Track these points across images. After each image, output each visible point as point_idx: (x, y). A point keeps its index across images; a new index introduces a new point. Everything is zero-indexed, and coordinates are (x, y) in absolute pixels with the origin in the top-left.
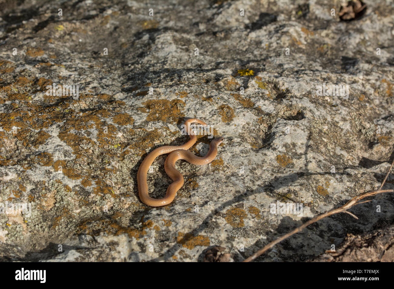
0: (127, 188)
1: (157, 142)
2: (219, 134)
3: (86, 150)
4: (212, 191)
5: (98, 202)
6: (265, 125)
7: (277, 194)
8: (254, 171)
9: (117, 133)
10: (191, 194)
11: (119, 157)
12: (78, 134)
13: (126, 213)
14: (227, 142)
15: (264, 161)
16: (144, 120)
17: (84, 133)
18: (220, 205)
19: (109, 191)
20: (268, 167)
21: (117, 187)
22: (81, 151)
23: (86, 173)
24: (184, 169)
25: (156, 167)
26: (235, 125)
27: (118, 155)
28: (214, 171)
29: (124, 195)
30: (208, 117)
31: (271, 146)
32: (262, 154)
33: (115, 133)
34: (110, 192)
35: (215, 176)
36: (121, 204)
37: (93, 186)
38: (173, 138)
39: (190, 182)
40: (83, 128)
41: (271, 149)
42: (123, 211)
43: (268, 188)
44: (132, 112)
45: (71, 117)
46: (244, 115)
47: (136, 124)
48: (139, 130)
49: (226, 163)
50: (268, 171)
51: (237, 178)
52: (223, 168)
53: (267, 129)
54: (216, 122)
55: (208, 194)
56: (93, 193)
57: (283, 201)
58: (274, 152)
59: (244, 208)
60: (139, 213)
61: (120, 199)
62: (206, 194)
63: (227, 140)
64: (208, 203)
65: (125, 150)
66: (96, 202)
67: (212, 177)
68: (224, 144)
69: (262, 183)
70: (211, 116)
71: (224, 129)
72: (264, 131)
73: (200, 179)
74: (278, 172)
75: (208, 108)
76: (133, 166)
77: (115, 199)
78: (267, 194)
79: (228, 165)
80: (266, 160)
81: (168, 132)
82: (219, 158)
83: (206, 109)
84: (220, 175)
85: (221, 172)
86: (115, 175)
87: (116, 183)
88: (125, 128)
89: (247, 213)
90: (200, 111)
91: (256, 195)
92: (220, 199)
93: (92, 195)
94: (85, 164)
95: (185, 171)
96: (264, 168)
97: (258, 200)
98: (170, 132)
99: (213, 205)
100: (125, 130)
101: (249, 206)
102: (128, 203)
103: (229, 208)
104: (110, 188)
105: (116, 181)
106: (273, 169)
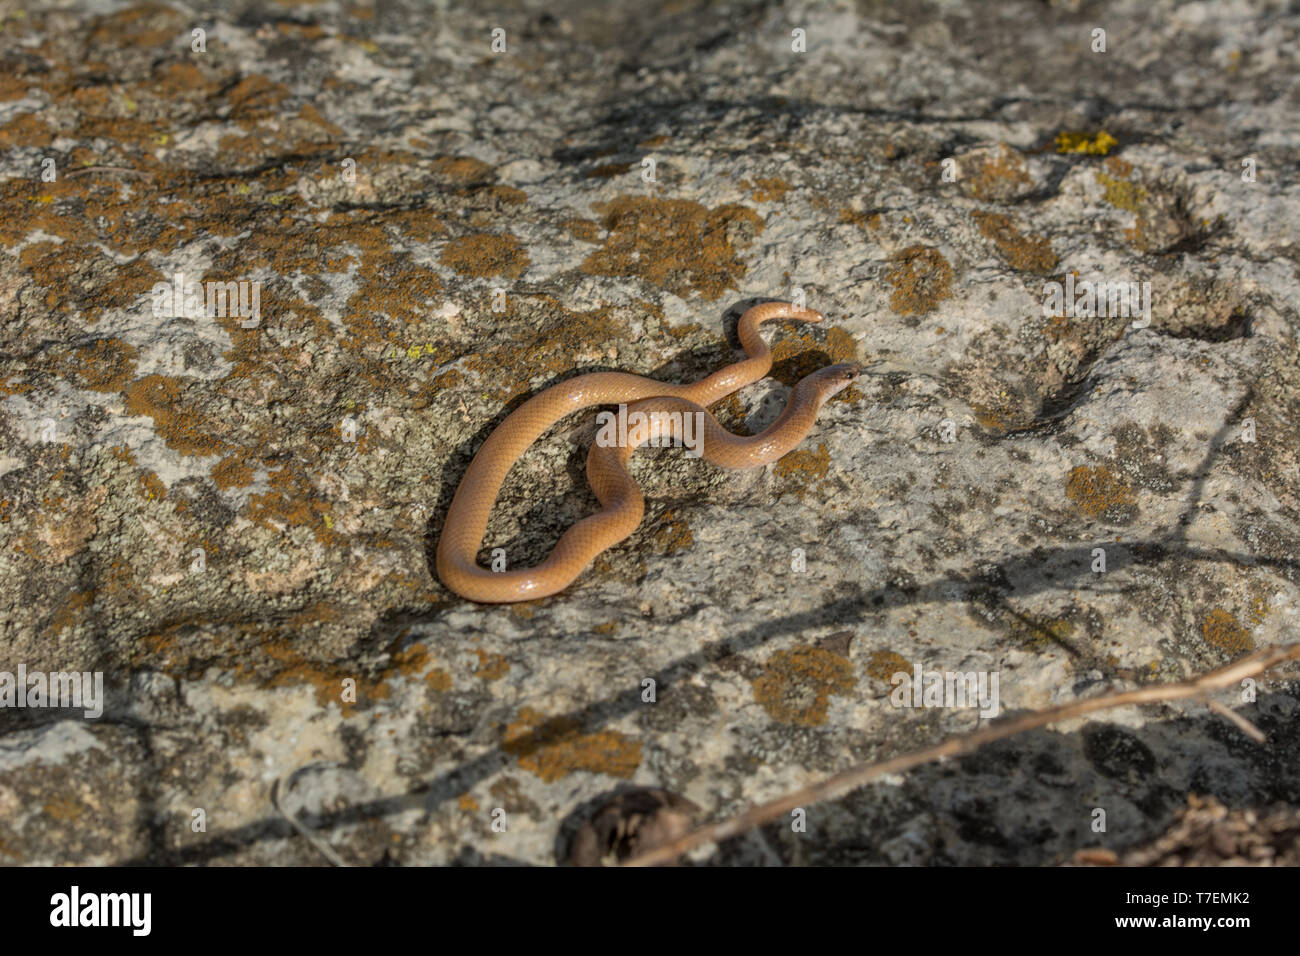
0: (397, 517)
1: (587, 357)
2: (860, 357)
3: (285, 352)
4: (741, 569)
5: (256, 554)
6: (1073, 347)
7: (1018, 616)
8: (951, 517)
9: (439, 305)
10: (650, 570)
11: (412, 395)
12: (274, 288)
13: (357, 609)
14: (879, 388)
15: (1007, 483)
16: (568, 267)
17: (303, 285)
18: (748, 627)
19: (316, 514)
20: (1020, 506)
21: (358, 507)
22: (266, 351)
23: (251, 436)
24: (666, 474)
25: (555, 451)
26: (941, 330)
27: (414, 387)
28: (778, 496)
29: (372, 539)
30: (838, 286)
31: (1062, 428)
32: (1011, 452)
33: (429, 302)
34: (317, 522)
35: (776, 515)
36: (348, 573)
37: (253, 490)
38: (670, 352)
39: (664, 526)
40: (304, 267)
41: (1053, 438)
42: (344, 600)
43: (985, 590)
44: (533, 234)
45: (277, 222)
46: (993, 296)
47: (529, 279)
48: (533, 301)
49: (839, 469)
50: (1013, 522)
51: (865, 531)
52: (820, 488)
53: (1076, 362)
54: (862, 307)
55: (717, 579)
56: (243, 516)
57: (1030, 645)
58: (1065, 453)
59: (853, 653)
60: (405, 617)
61: (346, 554)
62: (711, 577)
63: (880, 383)
64: (701, 613)
65: (445, 370)
66: (250, 551)
67: (764, 516)
68: (864, 396)
69: (968, 564)
70: (848, 283)
71: (889, 338)
72: (1063, 367)
73: (711, 518)
74: (1054, 533)
75: (851, 251)
76: (463, 439)
77: (329, 551)
78: (973, 613)
79: (845, 480)
80: (1018, 479)
81: (653, 323)
82: (814, 447)
83: (838, 255)
84: (801, 512)
85: (811, 502)
86: (363, 459)
87: (355, 492)
88: (479, 288)
89: (857, 674)
90: (813, 261)
91: (922, 607)
92: (760, 606)
93: (241, 524)
94: (261, 402)
95: (669, 481)
96: (1000, 511)
97: (925, 630)
98: (664, 327)
99: (720, 621)
100: (476, 295)
101: (875, 648)
102: (374, 571)
103: (785, 642)
104: (319, 506)
105: (360, 482)
106: (1037, 519)
